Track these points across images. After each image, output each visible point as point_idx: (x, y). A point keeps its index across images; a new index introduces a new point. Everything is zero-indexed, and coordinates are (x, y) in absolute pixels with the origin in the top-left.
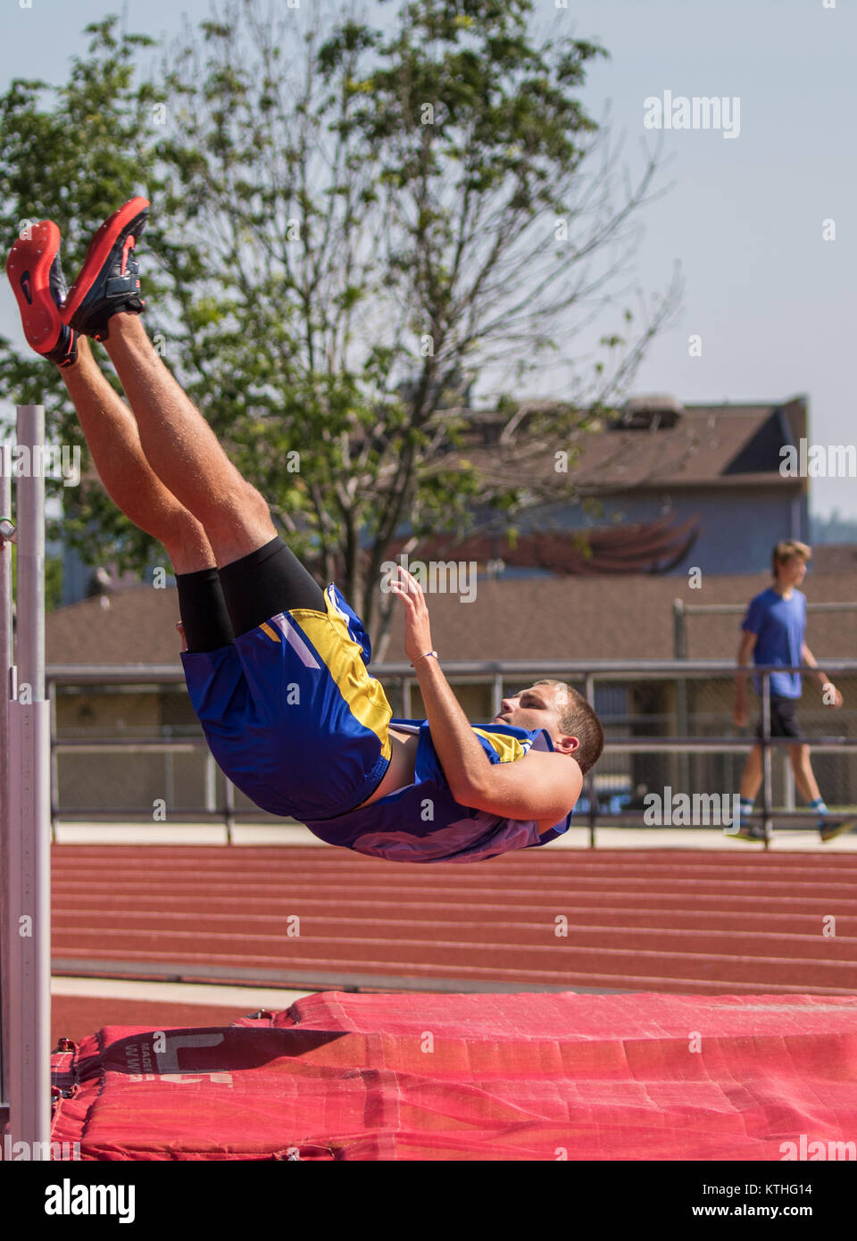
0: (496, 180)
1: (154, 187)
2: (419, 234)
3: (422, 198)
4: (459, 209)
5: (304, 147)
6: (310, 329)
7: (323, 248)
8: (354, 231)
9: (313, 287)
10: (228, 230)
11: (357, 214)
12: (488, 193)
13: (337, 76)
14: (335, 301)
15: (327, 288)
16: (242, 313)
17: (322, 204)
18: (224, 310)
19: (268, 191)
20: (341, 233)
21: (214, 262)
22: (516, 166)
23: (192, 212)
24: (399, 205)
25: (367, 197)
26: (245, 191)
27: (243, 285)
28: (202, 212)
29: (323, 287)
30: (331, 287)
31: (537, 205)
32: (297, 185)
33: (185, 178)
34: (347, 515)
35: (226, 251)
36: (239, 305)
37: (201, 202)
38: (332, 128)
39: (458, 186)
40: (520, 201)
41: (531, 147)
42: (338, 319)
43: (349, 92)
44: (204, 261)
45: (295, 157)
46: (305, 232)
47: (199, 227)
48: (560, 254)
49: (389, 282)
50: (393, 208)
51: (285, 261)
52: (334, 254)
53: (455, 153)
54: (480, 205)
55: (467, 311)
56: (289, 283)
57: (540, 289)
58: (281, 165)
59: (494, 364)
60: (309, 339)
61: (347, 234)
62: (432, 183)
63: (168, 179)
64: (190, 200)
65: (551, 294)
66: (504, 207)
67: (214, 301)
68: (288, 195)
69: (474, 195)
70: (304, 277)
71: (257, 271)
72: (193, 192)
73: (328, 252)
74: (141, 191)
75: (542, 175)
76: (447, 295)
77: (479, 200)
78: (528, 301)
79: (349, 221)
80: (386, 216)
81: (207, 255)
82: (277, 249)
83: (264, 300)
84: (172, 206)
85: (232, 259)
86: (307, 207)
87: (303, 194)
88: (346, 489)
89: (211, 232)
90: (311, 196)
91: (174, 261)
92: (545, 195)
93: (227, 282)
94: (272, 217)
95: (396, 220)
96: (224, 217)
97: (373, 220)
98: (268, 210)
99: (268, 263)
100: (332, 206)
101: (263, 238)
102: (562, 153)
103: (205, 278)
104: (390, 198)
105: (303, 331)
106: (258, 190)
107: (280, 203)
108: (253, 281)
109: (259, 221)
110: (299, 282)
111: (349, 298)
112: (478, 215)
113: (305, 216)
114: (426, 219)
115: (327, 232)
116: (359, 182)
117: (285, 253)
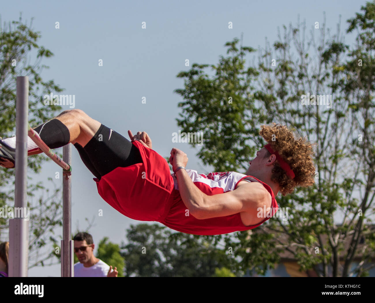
1: (255, 111)
2: (365, 131)
3: (366, 115)
6: (320, 169)
9: (321, 154)
13: (330, 64)
14: (330, 158)
15: (326, 154)
17: (324, 118)
19: (302, 113)
23: (270, 121)
26: (293, 113)
28: (274, 120)
30: (328, 153)
32: (315, 111)
33: (267, 106)
34: (334, 250)
37: (273, 117)
38: (328, 86)
42: (332, 167)
43: (336, 72)
46: (318, 131)
49: (354, 152)
52: (330, 140)
63: (261, 108)
64: (269, 117)
68: (310, 115)
70: (318, 151)
79: (335, 127)
84: (261, 119)
86: (318, 121)
88: (334, 240)
94: (304, 124)
104: (354, 117)
106: (298, 112)
109: (298, 126)
111: (335, 159)
113: (318, 124)
114: (367, 124)
115: (326, 129)
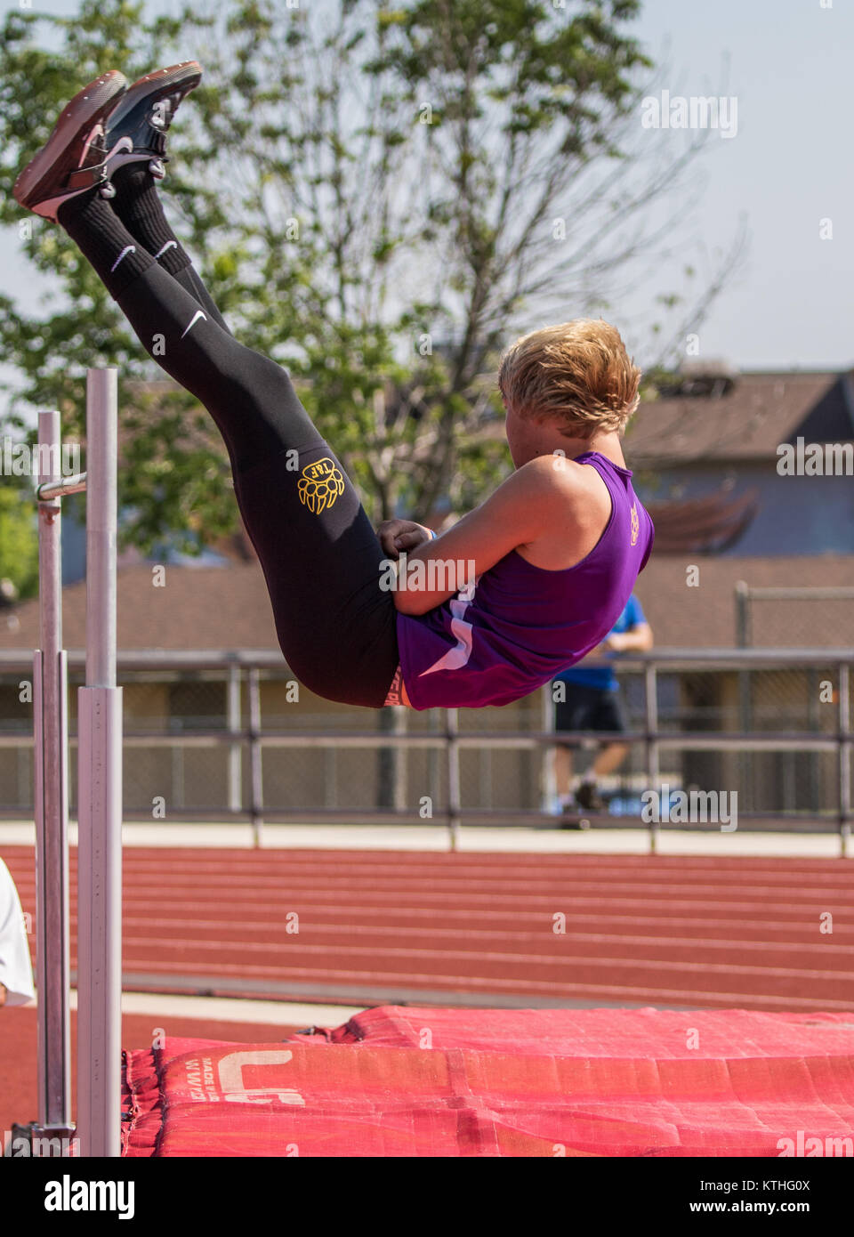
0: (545, 123)
2: (461, 181)
3: (464, 139)
4: (505, 152)
5: (337, 88)
6: (343, 281)
7: (356, 197)
8: (390, 179)
9: (345, 240)
10: (253, 176)
11: (392, 160)
12: (537, 135)
14: (369, 254)
15: (360, 240)
16: (264, 263)
17: (354, 146)
20: (376, 177)
21: (237, 214)
22: (565, 109)
24: (439, 151)
25: (393, 140)
26: (271, 134)
27: (267, 234)
28: (223, 155)
29: (355, 240)
31: (590, 149)
32: (328, 126)
33: (207, 118)
34: (380, 488)
35: (249, 196)
36: (260, 255)
37: (221, 145)
38: (364, 68)
39: (503, 130)
40: (572, 146)
41: (581, 86)
42: (372, 274)
43: (384, 26)
44: (226, 211)
45: (328, 97)
46: (337, 180)
47: (221, 172)
48: (615, 205)
49: (428, 236)
50: (434, 154)
51: (314, 210)
52: (368, 204)
53: (501, 95)
54: (528, 151)
55: (512, 268)
57: (593, 242)
58: (311, 105)
60: (341, 297)
61: (382, 186)
62: (475, 127)
65: (606, 248)
66: (554, 152)
68: (317, 138)
69: (521, 139)
70: (336, 227)
72: (213, 134)
73: (363, 200)
75: (594, 118)
76: (490, 249)
77: (527, 143)
78: (580, 255)
79: (384, 169)
80: (425, 163)
81: (230, 204)
85: (257, 204)
86: (339, 151)
87: (335, 138)
88: (380, 460)
89: (235, 179)
90: (344, 138)
91: (191, 209)
92: (598, 139)
93: (248, 233)
94: (301, 162)
95: (436, 167)
96: (249, 163)
98: (296, 155)
99: (295, 211)
100: (366, 150)
102: (616, 91)
103: (223, 228)
104: (430, 142)
105: (335, 284)
106: (286, 131)
107: (309, 147)
108: (279, 230)
109: (283, 169)
110: (329, 231)
111: (382, 254)
112: (526, 160)
113: (337, 160)
114: (466, 162)
115: (361, 178)
116: (399, 121)
117: (314, 198)
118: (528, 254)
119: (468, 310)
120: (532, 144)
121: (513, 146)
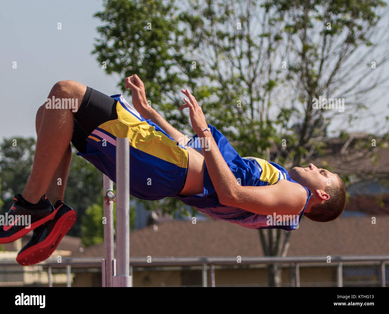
0: (339, 30)
1: (178, 33)
2: (303, 55)
3: (304, 38)
4: (321, 44)
5: (249, 15)
6: (252, 100)
7: (258, 62)
8: (272, 54)
9: (253, 80)
10: (213, 54)
11: (274, 46)
12: (335, 36)
14: (263, 87)
15: (259, 81)
16: (220, 92)
17: (257, 41)
18: (211, 91)
19: (232, 35)
20: (266, 55)
21: (207, 69)
22: (348, 23)
23: (196, 46)
24: (293, 42)
25: (278, 38)
26: (221, 36)
27: (220, 79)
28: (201, 45)
29: (257, 80)
30: (261, 81)
31: (358, 42)
32: (246, 33)
33: (193, 29)
35: (212, 63)
36: (218, 89)
37: (200, 41)
38: (262, 6)
39: (321, 33)
40: (350, 40)
41: (355, 14)
42: (265, 95)
44: (202, 68)
45: (245, 19)
46: (249, 55)
47: (200, 52)
48: (369, 65)
49: (289, 78)
50: (291, 44)
51: (240, 68)
52: (263, 65)
53: (320, 18)
54: (331, 42)
55: (325, 92)
56: (242, 78)
57: (359, 81)
59: (338, 116)
60: (251, 105)
61: (269, 55)
62: (309, 32)
63: (185, 30)
64: (196, 40)
66: (342, 43)
67: (207, 87)
68: (241, 37)
69: (328, 37)
70: (249, 76)
71: (227, 73)
72: (197, 35)
73: (260, 64)
74: (173, 36)
75: (360, 28)
76: (316, 84)
77: (331, 39)
78: (354, 87)
79: (270, 50)
80: (287, 47)
81: (203, 66)
82: (236, 63)
83: (230, 86)
84: (187, 42)
85: (215, 67)
86: (250, 43)
87: (248, 37)
89: (206, 55)
90: (252, 38)
91: (188, 69)
92: (362, 37)
93: (212, 78)
94: (234, 48)
95: (292, 49)
96: (211, 48)
97: (281, 49)
98: (232, 45)
99: (232, 69)
100: (262, 42)
101: (229, 56)
102: (370, 17)
103: (202, 76)
104: (289, 39)
105: (249, 101)
106: (227, 35)
107: (237, 41)
108: (225, 78)
109: (228, 49)
110: (247, 78)
111: (270, 86)
112: (330, 46)
113: (249, 47)
114: (306, 48)
115: (259, 55)
116: (274, 31)
117: (240, 64)
118: (331, 86)
119: (305, 110)
120: (332, 39)
121: (325, 40)
